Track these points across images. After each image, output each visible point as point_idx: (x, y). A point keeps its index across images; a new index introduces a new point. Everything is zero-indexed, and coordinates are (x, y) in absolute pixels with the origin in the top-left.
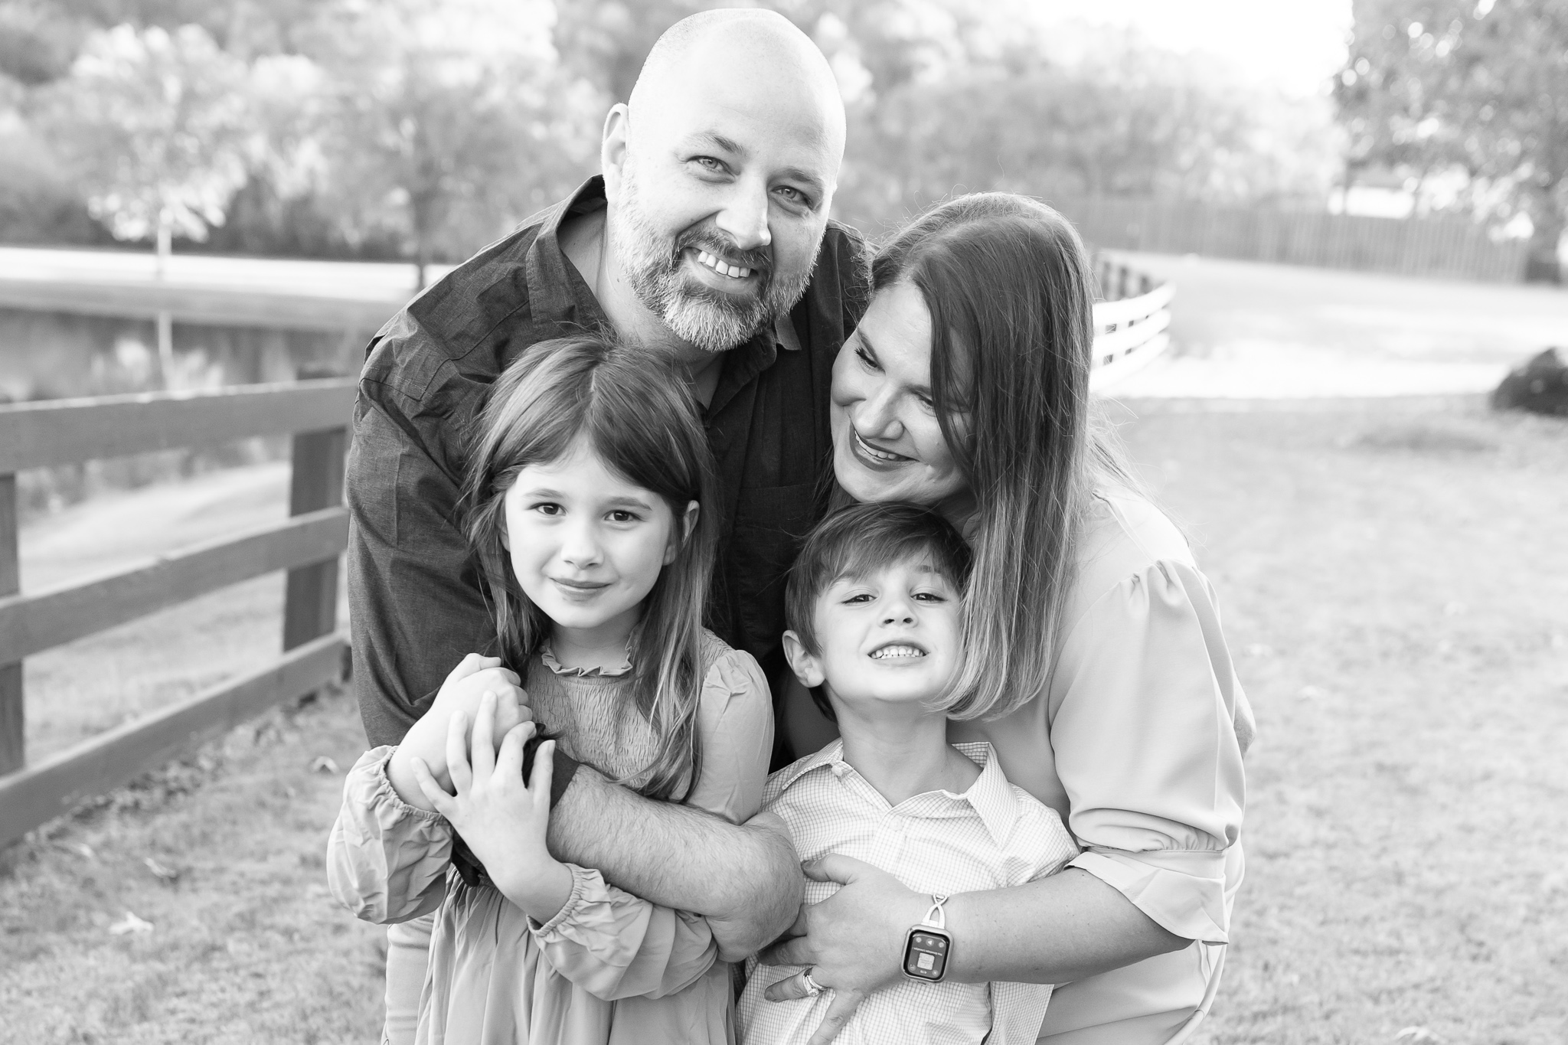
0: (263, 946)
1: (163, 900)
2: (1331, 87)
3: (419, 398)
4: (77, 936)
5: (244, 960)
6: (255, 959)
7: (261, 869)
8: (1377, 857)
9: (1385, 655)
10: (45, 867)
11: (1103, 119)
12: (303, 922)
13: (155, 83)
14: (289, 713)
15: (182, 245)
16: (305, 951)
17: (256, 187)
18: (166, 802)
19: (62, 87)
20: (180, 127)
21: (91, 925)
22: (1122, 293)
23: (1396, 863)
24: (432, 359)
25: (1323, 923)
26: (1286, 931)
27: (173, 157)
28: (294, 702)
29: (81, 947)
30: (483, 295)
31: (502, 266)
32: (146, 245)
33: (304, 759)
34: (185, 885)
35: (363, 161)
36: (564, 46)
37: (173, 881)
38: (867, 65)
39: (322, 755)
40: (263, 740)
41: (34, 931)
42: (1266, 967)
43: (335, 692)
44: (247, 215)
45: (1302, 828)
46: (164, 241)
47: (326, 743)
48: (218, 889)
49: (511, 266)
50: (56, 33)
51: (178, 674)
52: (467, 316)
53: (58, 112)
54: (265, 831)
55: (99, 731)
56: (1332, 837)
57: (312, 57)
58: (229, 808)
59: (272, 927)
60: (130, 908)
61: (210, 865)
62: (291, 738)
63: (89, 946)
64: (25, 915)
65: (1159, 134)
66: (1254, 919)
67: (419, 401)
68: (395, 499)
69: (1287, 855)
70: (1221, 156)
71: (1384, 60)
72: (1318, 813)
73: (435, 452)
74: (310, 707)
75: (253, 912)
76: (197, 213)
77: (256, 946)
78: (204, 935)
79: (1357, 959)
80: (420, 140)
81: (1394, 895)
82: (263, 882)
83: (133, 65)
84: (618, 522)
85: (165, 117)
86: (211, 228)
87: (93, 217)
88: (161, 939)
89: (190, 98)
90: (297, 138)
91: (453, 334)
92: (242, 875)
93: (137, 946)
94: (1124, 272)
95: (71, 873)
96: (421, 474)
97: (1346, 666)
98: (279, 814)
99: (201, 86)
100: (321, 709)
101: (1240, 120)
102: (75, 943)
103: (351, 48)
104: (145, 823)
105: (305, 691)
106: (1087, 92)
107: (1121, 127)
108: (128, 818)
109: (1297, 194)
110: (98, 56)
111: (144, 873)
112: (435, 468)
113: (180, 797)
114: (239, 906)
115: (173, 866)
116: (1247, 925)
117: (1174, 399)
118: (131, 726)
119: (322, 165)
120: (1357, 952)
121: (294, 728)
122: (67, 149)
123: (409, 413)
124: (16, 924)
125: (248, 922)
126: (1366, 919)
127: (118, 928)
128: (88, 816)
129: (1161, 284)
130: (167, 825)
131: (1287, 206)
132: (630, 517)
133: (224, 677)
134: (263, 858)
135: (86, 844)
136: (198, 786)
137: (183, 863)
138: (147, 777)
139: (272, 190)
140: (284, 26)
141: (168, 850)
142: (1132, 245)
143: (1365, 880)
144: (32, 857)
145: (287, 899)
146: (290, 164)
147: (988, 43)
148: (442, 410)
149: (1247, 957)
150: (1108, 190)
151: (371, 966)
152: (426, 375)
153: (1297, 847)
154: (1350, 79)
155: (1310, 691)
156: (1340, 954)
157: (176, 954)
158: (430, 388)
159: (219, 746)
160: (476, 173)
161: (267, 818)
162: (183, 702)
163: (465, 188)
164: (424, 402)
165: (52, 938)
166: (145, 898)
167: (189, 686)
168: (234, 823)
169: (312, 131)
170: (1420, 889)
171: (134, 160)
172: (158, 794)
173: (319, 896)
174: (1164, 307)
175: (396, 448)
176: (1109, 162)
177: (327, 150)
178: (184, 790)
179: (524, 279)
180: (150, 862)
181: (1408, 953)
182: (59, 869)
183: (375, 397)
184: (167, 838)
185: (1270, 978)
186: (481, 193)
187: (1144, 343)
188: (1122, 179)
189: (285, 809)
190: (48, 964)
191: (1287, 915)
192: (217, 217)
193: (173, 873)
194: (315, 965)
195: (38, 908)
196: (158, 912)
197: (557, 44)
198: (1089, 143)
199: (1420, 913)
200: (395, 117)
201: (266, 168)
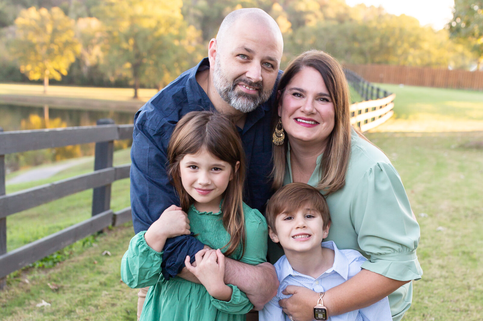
0: (88, 311)
1: (54, 296)
2: (448, 27)
3: (154, 130)
4: (25, 308)
5: (82, 315)
6: (85, 314)
7: (87, 286)
8: (462, 281)
9: (466, 216)
10: (13, 286)
11: (371, 38)
12: (101, 303)
13: (43, 27)
14: (95, 237)
15: (53, 82)
16: (102, 312)
17: (79, 62)
18: (53, 266)
19: (11, 28)
20: (52, 41)
21: (30, 304)
22: (378, 97)
23: (468, 283)
24: (158, 118)
25: (443, 302)
26: (431, 304)
27: (50, 52)
28: (96, 233)
29: (27, 311)
30: (173, 96)
31: (179, 87)
32: (40, 82)
33: (100, 251)
34: (61, 292)
35: (116, 53)
36: (185, 14)
37: (57, 290)
38: (289, 20)
39: (106, 250)
40: (86, 245)
41: (11, 306)
42: (424, 315)
43: (109, 230)
44: (75, 71)
45: (437, 272)
46: (46, 81)
47: (107, 246)
48: (72, 293)
49: (181, 87)
50: (9, 10)
51: (56, 224)
52: (169, 103)
53: (10, 36)
54: (87, 274)
55: (30, 242)
56: (447, 275)
57: (98, 18)
58: (75, 267)
59: (91, 304)
60: (42, 299)
61: (69, 285)
62: (95, 245)
63: (29, 311)
64: (7, 301)
65: (390, 44)
66: (420, 300)
67: (155, 131)
68: (147, 161)
69: (431, 281)
70: (412, 51)
71: (466, 18)
72: (442, 267)
73: (160, 147)
74: (101, 235)
75: (84, 300)
76: (58, 71)
77: (85, 311)
78: (68, 307)
79: (454, 313)
80: (135, 46)
81: (467, 293)
82: (87, 290)
83: (36, 21)
84: (215, 171)
85: (46, 38)
86: (63, 76)
87: (21, 72)
88: (54, 308)
89: (55, 32)
90: (93, 45)
91: (165, 109)
92: (80, 288)
93: (46, 311)
94: (378, 90)
95: (22, 288)
96: (155, 154)
97: (453, 220)
98: (92, 269)
99: (59, 28)
100: (105, 235)
101: (418, 38)
102: (25, 310)
103: (112, 15)
104: (46, 272)
105: (99, 229)
106: (365, 29)
107: (377, 41)
108: (40, 271)
109: (438, 63)
110: (24, 18)
111: (47, 288)
112: (160, 152)
113: (58, 264)
114: (80, 298)
115: (56, 286)
116: (418, 302)
117: (396, 133)
118: (41, 240)
119: (101, 55)
120: (454, 311)
121: (96, 241)
122: (13, 49)
123: (152, 134)
124: (4, 304)
125: (83, 303)
126: (457, 301)
127: (39, 305)
128: (27, 270)
129: (391, 94)
130: (54, 273)
131: (435, 67)
132: (219, 169)
133: (72, 225)
134: (87, 283)
135: (27, 279)
136: (64, 260)
137: (60, 285)
138: (46, 258)
139: (84, 63)
140: (88, 7)
141: (55, 281)
142: (381, 81)
143: (457, 288)
144: (9, 283)
145: (95, 296)
146: (90, 54)
147: (331, 13)
148: (162, 133)
149: (417, 312)
150: (373, 62)
151: (124, 316)
152: (157, 123)
153: (435, 278)
154: (454, 24)
155: (440, 228)
156: (448, 311)
157: (59, 313)
158: (158, 127)
159: (71, 247)
160: (154, 57)
161: (88, 270)
162: (58, 233)
163: (151, 62)
164: (156, 131)
165: (17, 308)
166: (48, 296)
167: (60, 228)
168: (77, 272)
169: (98, 43)
170: (476, 291)
171: (36, 53)
172: (50, 263)
173: (106, 295)
174: (392, 102)
175: (147, 145)
176: (374, 53)
177: (103, 50)
178: (59, 262)
179: (185, 91)
180: (49, 284)
181: (471, 311)
182: (18, 287)
183: (141, 129)
184: (54, 277)
185: (425, 319)
186: (156, 64)
187: (385, 114)
188: (377, 59)
189: (94, 267)
190: (16, 317)
191: (431, 299)
192: (65, 72)
193: (57, 288)
194: (105, 316)
195: (12, 299)
196: (52, 300)
197: (183, 13)
198: (366, 46)
199: (476, 298)
200: (127, 38)
201: (82, 55)
